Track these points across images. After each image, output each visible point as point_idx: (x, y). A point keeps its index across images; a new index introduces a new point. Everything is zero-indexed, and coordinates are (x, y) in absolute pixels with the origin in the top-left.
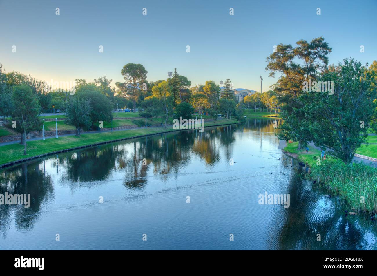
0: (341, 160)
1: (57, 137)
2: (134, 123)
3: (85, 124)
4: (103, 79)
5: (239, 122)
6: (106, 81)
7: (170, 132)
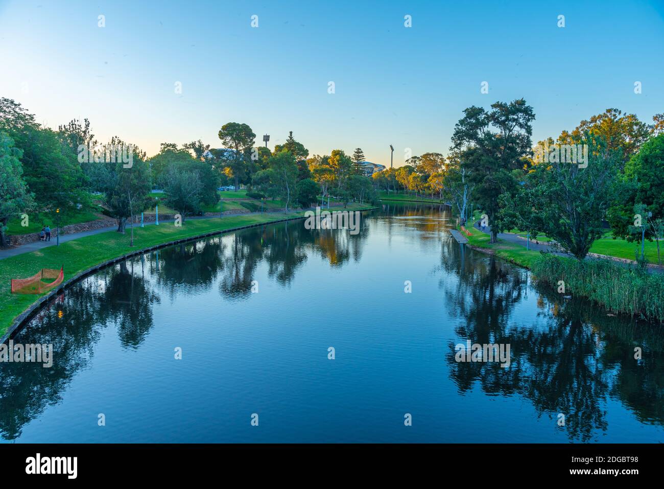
0: (573, 255)
1: (157, 223)
2: (244, 206)
3: (193, 206)
4: (197, 144)
5: (375, 207)
6: (200, 146)
7: (293, 219)
